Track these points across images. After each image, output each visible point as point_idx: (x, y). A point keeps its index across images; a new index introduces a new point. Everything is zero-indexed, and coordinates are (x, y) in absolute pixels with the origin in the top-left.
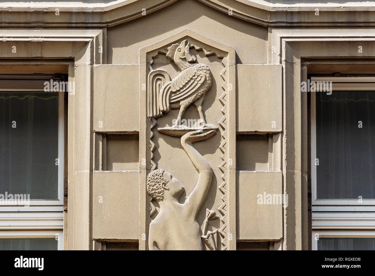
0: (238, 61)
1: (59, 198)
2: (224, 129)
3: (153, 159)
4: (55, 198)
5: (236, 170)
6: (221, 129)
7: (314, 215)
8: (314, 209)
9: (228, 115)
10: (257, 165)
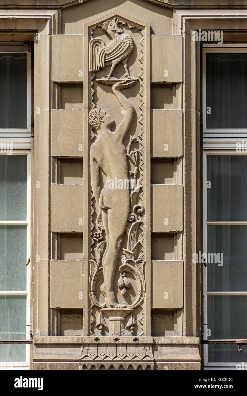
0: (152, 32)
1: (28, 128)
2: (142, 80)
3: (93, 101)
4: (25, 127)
5: (151, 108)
6: (140, 80)
7: (204, 140)
8: (204, 135)
9: (145, 71)
10: (165, 105)
